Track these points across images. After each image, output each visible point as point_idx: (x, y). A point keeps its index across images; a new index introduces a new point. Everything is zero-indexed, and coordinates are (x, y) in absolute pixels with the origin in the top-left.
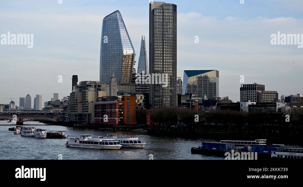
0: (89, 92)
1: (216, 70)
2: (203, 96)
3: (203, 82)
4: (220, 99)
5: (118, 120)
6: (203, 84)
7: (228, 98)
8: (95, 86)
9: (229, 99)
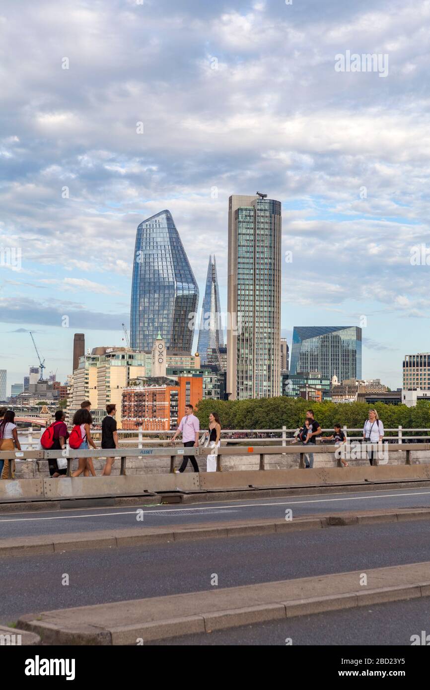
0: (111, 367)
1: (357, 327)
2: (330, 377)
3: (330, 350)
4: (363, 384)
5: (169, 423)
6: (330, 354)
7: (379, 383)
8: (123, 357)
9: (382, 383)
